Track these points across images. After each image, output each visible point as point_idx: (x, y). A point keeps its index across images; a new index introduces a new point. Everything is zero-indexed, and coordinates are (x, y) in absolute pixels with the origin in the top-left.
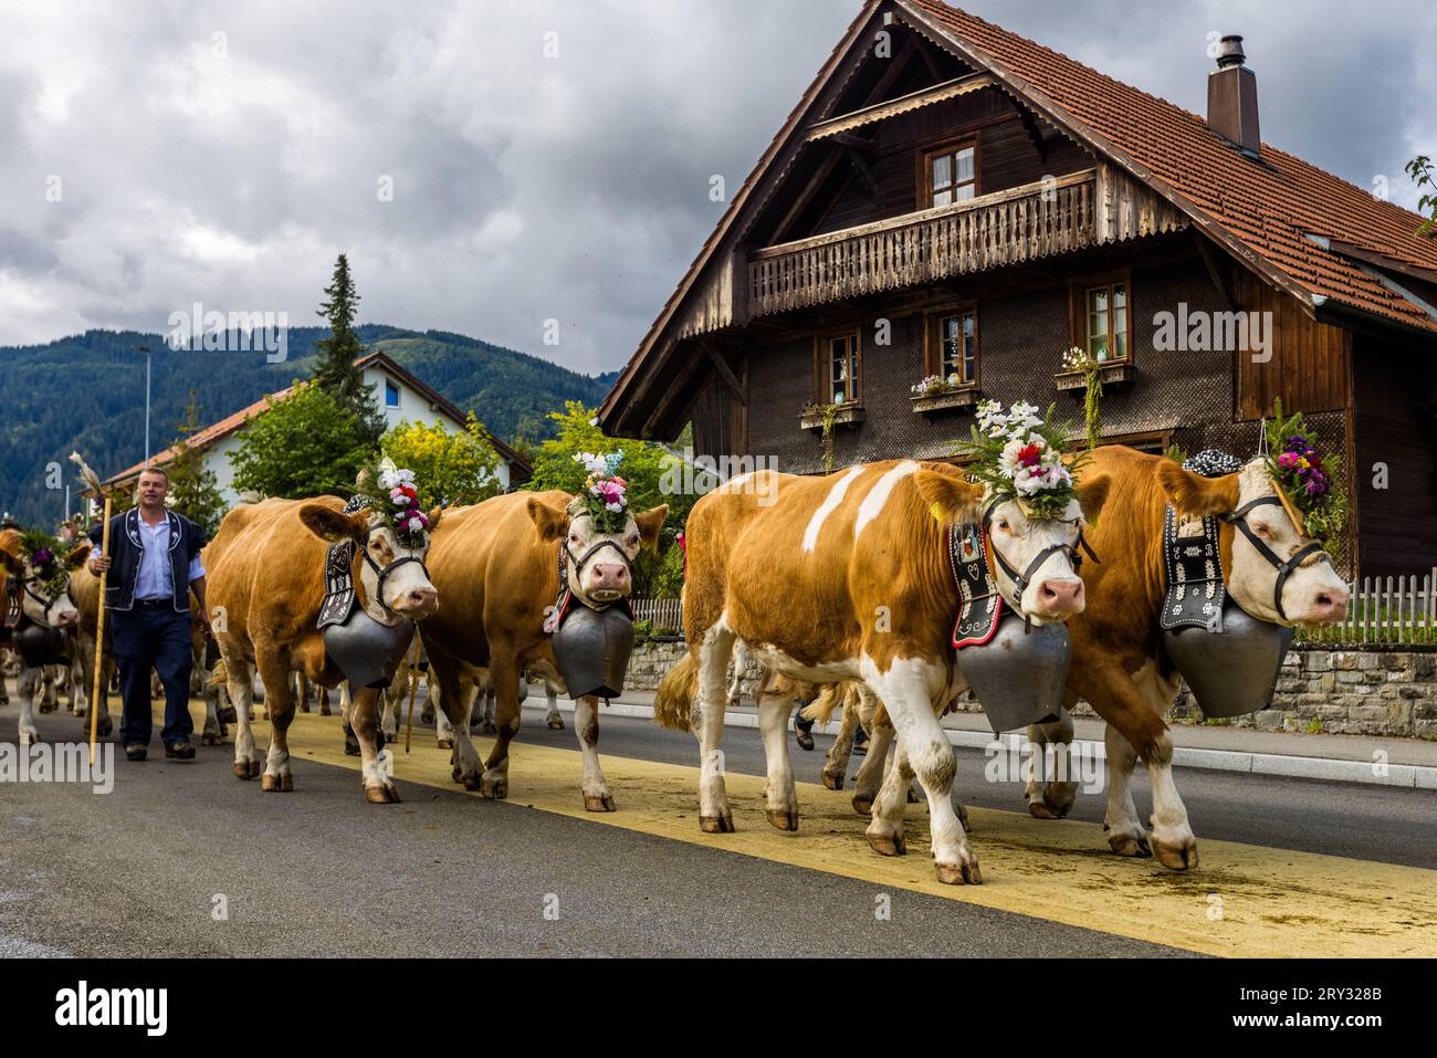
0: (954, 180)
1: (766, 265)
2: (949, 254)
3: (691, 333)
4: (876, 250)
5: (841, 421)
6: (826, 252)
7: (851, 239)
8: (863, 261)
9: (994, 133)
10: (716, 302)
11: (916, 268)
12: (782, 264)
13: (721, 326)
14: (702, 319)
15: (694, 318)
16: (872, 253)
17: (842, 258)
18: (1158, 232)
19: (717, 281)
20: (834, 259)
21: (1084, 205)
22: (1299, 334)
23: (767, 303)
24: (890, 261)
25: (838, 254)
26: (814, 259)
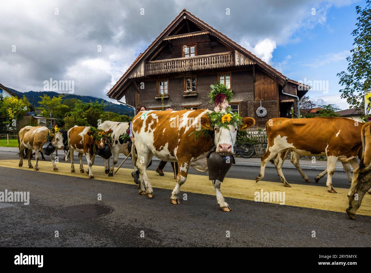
0: (190, 52)
1: (151, 65)
2: (197, 66)
3: (133, 77)
4: (179, 63)
5: (165, 97)
6: (166, 63)
7: (172, 61)
8: (176, 66)
9: (200, 44)
10: (140, 71)
11: (189, 68)
12: (155, 65)
13: (141, 76)
14: (136, 75)
15: (133, 74)
16: (178, 64)
17: (170, 64)
18: (249, 64)
19: (139, 67)
20: (168, 65)
21: (229, 58)
22: (268, 86)
23: (151, 72)
24: (183, 66)
25: (169, 64)
26: (163, 64)
